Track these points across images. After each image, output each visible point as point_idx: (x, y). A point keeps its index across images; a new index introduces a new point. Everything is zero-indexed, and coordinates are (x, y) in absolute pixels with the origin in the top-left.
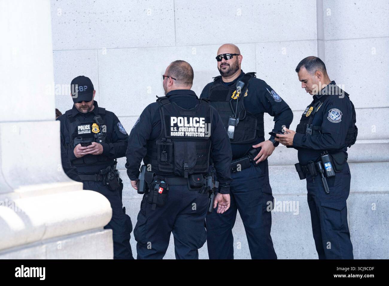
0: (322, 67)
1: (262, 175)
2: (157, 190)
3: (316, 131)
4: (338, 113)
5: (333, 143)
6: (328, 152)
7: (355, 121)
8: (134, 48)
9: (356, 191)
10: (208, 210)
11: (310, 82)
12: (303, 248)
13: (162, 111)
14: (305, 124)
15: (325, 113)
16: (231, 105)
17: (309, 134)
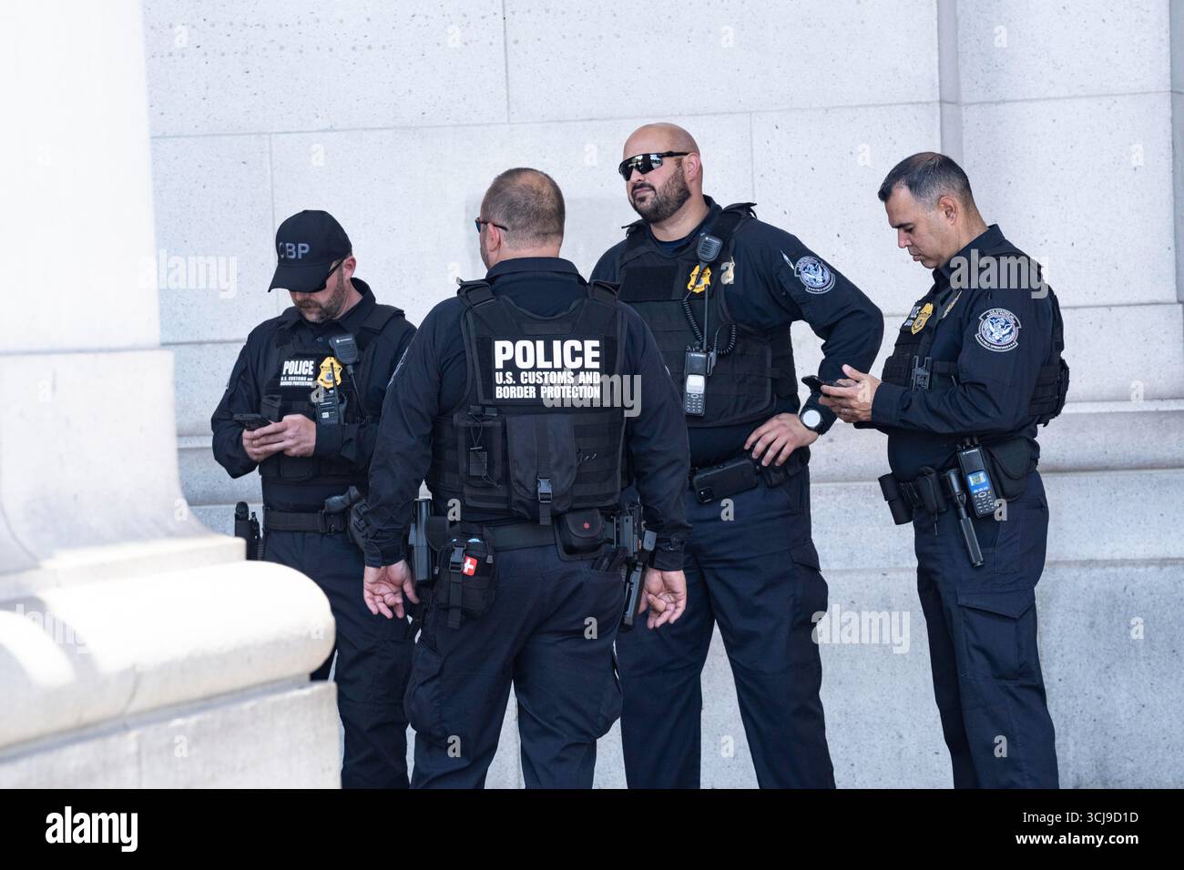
0: (958, 185)
1: (789, 511)
2: (459, 566)
3: (941, 375)
4: (1007, 323)
5: (992, 412)
6: (979, 441)
7: (1060, 346)
8: (381, 129)
9: (1061, 559)
10: (623, 618)
11: (921, 229)
12: (900, 737)
13: (467, 324)
14: (908, 354)
15: (969, 322)
16: (689, 312)
17: (920, 385)
